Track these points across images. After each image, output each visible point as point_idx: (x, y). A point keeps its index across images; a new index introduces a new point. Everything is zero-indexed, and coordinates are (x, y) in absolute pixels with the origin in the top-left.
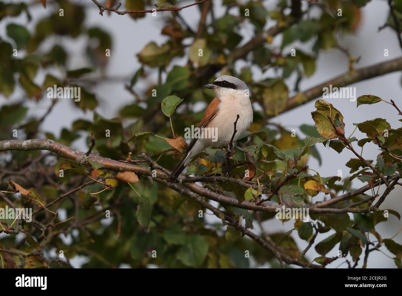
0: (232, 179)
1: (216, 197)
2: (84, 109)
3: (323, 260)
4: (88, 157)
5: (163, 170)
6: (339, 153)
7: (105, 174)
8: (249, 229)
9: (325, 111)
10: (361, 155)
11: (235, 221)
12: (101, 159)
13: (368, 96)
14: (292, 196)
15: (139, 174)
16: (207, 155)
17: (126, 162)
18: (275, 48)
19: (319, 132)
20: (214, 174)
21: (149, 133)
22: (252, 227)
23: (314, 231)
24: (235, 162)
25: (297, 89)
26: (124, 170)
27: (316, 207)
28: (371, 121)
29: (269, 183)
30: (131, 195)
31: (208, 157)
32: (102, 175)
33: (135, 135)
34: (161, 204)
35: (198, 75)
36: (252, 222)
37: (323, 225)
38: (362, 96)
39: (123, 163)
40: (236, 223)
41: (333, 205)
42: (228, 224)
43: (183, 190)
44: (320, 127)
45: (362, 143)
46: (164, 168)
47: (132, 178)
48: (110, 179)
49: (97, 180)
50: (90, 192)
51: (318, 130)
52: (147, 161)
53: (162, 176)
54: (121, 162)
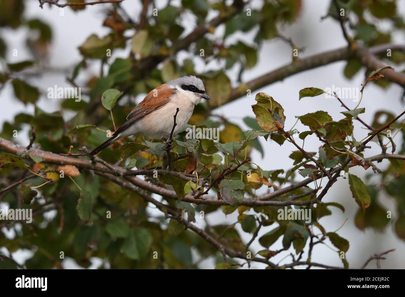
0: (173, 172)
1: (158, 190)
2: (25, 102)
3: (266, 253)
4: (29, 151)
5: (104, 163)
6: (281, 145)
7: (46, 167)
8: (192, 223)
9: (266, 104)
10: (303, 148)
11: (177, 214)
12: (43, 153)
13: (311, 89)
14: (232, 190)
15: (80, 168)
16: (148, 148)
17: (67, 156)
18: (217, 39)
19: (260, 125)
20: (155, 168)
21: (90, 125)
22: (194, 220)
23: (258, 224)
24: (176, 156)
25: (239, 80)
26: (65, 164)
27: (258, 199)
28: (312, 113)
29: (209, 176)
30: (72, 188)
31: (148, 150)
32: (42, 169)
33: (76, 128)
34: (103, 197)
35: (140, 66)
36: (194, 215)
37: (267, 218)
38: (305, 89)
39: (64, 157)
40: (179, 217)
41: (276, 198)
42: (170, 217)
43: (125, 184)
44: (261, 120)
45: (303, 136)
46: (105, 161)
47: (74, 171)
48: (51, 173)
49: (38, 174)
50: (30, 186)
51: (259, 123)
52: (88, 154)
53: (104, 169)
54: (62, 156)
